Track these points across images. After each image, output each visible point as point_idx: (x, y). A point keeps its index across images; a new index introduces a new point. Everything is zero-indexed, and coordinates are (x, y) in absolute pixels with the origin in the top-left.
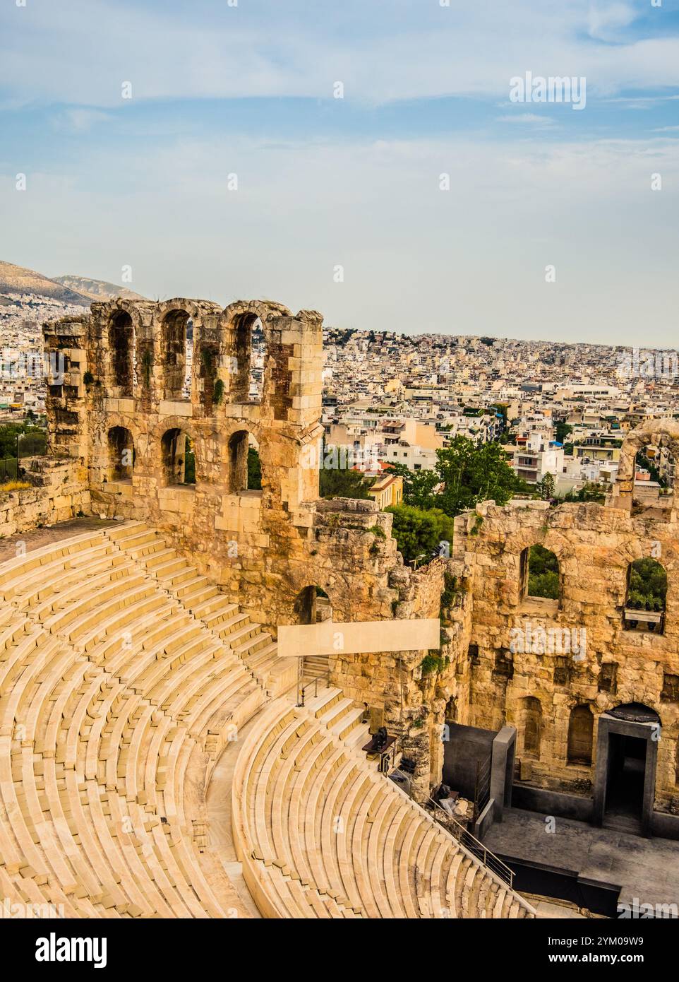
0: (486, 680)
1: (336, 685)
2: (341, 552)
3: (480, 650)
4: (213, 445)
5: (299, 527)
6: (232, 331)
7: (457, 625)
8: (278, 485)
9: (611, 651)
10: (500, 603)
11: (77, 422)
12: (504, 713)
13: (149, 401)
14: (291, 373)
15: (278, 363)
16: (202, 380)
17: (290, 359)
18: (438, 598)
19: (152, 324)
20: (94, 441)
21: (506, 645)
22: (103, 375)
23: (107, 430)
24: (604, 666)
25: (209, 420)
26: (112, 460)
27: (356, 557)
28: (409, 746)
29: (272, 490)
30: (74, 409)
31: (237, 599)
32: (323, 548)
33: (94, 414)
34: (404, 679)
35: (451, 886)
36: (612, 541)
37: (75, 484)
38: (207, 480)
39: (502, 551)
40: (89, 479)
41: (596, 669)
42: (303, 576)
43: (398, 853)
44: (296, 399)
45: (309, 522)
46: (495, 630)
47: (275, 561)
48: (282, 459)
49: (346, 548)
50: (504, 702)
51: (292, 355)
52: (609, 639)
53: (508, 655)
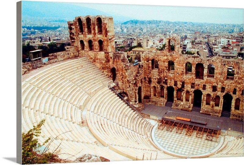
0: (147, 83)
2: (117, 61)
3: (146, 78)
4: (96, 43)
6: (97, 21)
8: (107, 49)
9: (166, 77)
10: (149, 70)
11: (75, 40)
13: (86, 35)
17: (106, 26)
19: (84, 20)
20: (78, 43)
22: (78, 31)
23: (80, 41)
24: (165, 80)
25: (95, 38)
26: (81, 46)
30: (74, 37)
33: (77, 38)
36: (165, 58)
37: (75, 51)
38: (96, 49)
39: (148, 60)
40: (78, 50)
44: (108, 33)
45: (112, 56)
48: (107, 45)
50: (150, 87)
53: (150, 79)
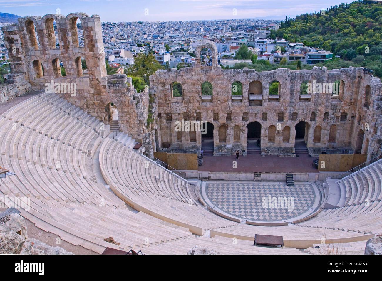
0: (165, 123)
1: (122, 131)
2: (117, 91)
3: (162, 114)
4: (70, 63)
5: (103, 85)
6: (70, 24)
7: (155, 108)
8: (94, 73)
9: (199, 109)
10: (166, 100)
11: (21, 60)
12: (171, 131)
13: (45, 50)
14: (93, 36)
15: (88, 33)
16: (62, 41)
17: (92, 31)
18: (148, 101)
19: (41, 24)
20: (28, 66)
21: (169, 112)
22: (27, 43)
23: (32, 62)
24: (197, 113)
25: (67, 55)
26: (36, 71)
27: (122, 92)
28: (147, 144)
29: (92, 75)
30: (19, 56)
31: (86, 110)
32: (112, 90)
33: (26, 57)
34: (142, 126)
35: (166, 180)
36: (196, 78)
37: (25, 81)
38: (70, 74)
39: (165, 85)
40: (29, 79)
41: (195, 115)
42: (106, 100)
43: (150, 174)
44: (95, 44)
45: (106, 83)
46: (165, 108)
47: (97, 97)
48: (94, 65)
49: (119, 90)
50: (170, 128)
51: (92, 30)
52: (198, 106)
53: (170, 115)
